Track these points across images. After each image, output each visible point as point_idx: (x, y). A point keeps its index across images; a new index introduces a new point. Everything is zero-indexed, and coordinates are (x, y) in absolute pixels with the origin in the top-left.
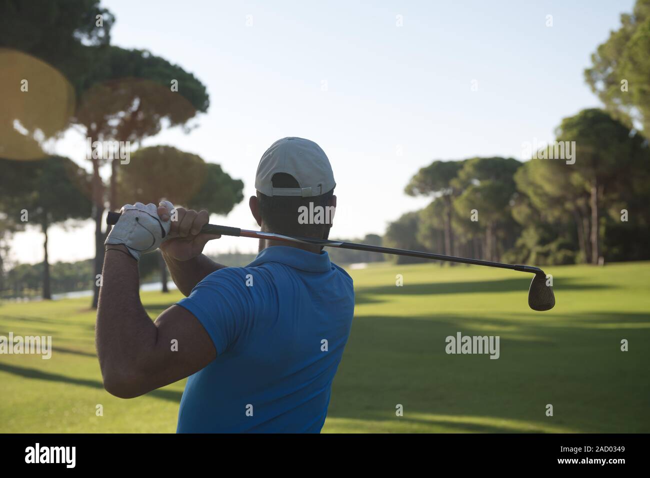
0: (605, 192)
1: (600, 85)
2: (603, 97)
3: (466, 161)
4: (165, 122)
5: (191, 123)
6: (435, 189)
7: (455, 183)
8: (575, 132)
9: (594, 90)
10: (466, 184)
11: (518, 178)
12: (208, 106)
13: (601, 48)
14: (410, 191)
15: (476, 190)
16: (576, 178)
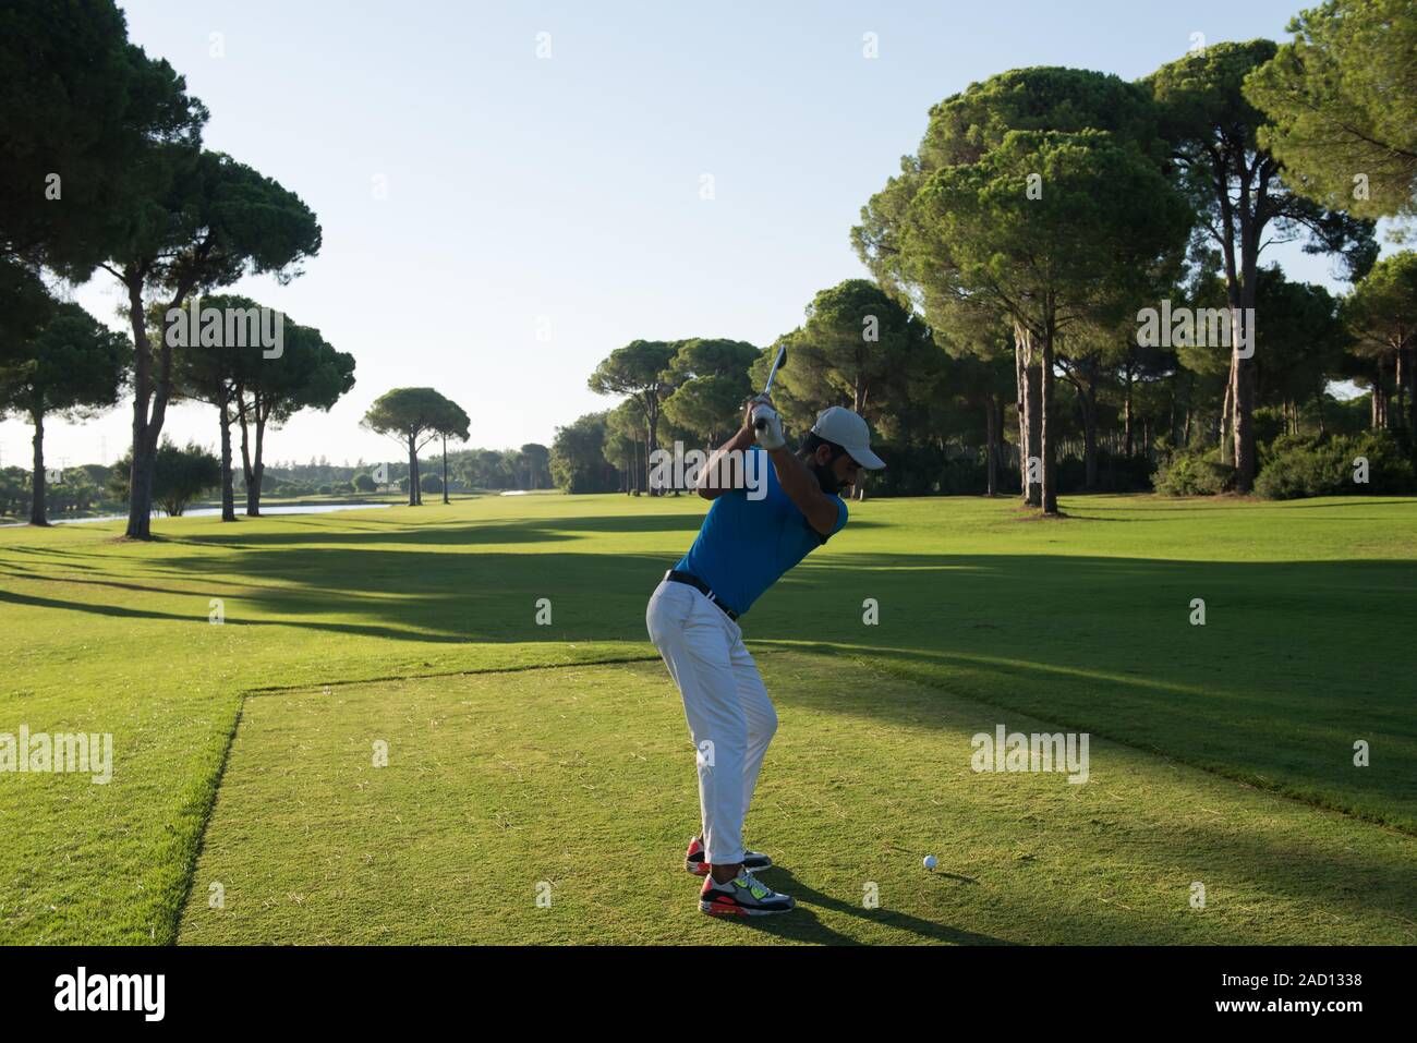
0: (869, 400)
1: (872, 252)
2: (876, 267)
3: (680, 344)
4: (249, 263)
5: (290, 268)
6: (635, 385)
7: (662, 375)
8: (835, 312)
9: (864, 257)
10: (680, 379)
11: (753, 372)
12: (318, 245)
13: (875, 200)
14: (597, 385)
15: (694, 387)
16: (834, 377)
